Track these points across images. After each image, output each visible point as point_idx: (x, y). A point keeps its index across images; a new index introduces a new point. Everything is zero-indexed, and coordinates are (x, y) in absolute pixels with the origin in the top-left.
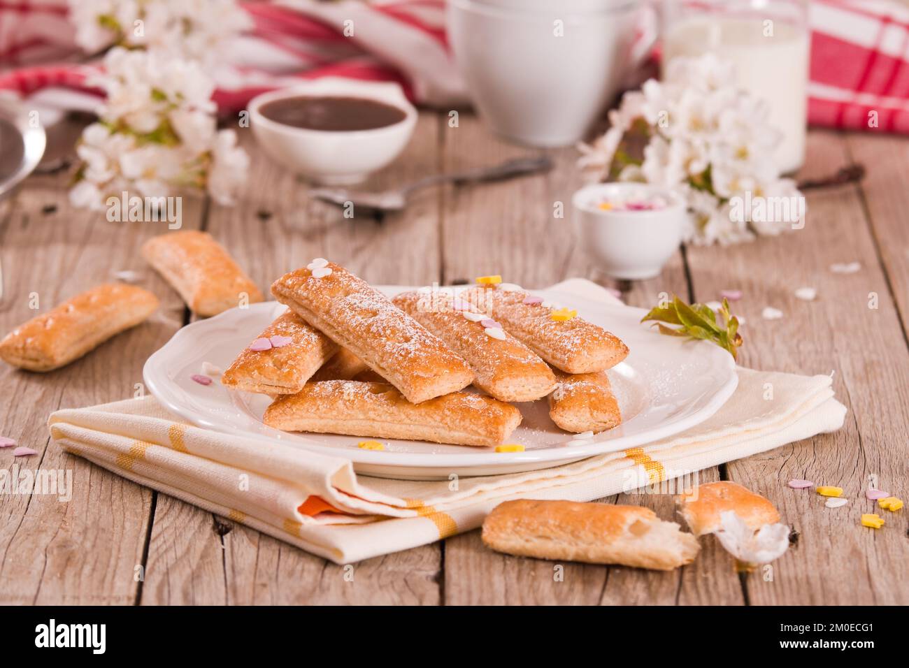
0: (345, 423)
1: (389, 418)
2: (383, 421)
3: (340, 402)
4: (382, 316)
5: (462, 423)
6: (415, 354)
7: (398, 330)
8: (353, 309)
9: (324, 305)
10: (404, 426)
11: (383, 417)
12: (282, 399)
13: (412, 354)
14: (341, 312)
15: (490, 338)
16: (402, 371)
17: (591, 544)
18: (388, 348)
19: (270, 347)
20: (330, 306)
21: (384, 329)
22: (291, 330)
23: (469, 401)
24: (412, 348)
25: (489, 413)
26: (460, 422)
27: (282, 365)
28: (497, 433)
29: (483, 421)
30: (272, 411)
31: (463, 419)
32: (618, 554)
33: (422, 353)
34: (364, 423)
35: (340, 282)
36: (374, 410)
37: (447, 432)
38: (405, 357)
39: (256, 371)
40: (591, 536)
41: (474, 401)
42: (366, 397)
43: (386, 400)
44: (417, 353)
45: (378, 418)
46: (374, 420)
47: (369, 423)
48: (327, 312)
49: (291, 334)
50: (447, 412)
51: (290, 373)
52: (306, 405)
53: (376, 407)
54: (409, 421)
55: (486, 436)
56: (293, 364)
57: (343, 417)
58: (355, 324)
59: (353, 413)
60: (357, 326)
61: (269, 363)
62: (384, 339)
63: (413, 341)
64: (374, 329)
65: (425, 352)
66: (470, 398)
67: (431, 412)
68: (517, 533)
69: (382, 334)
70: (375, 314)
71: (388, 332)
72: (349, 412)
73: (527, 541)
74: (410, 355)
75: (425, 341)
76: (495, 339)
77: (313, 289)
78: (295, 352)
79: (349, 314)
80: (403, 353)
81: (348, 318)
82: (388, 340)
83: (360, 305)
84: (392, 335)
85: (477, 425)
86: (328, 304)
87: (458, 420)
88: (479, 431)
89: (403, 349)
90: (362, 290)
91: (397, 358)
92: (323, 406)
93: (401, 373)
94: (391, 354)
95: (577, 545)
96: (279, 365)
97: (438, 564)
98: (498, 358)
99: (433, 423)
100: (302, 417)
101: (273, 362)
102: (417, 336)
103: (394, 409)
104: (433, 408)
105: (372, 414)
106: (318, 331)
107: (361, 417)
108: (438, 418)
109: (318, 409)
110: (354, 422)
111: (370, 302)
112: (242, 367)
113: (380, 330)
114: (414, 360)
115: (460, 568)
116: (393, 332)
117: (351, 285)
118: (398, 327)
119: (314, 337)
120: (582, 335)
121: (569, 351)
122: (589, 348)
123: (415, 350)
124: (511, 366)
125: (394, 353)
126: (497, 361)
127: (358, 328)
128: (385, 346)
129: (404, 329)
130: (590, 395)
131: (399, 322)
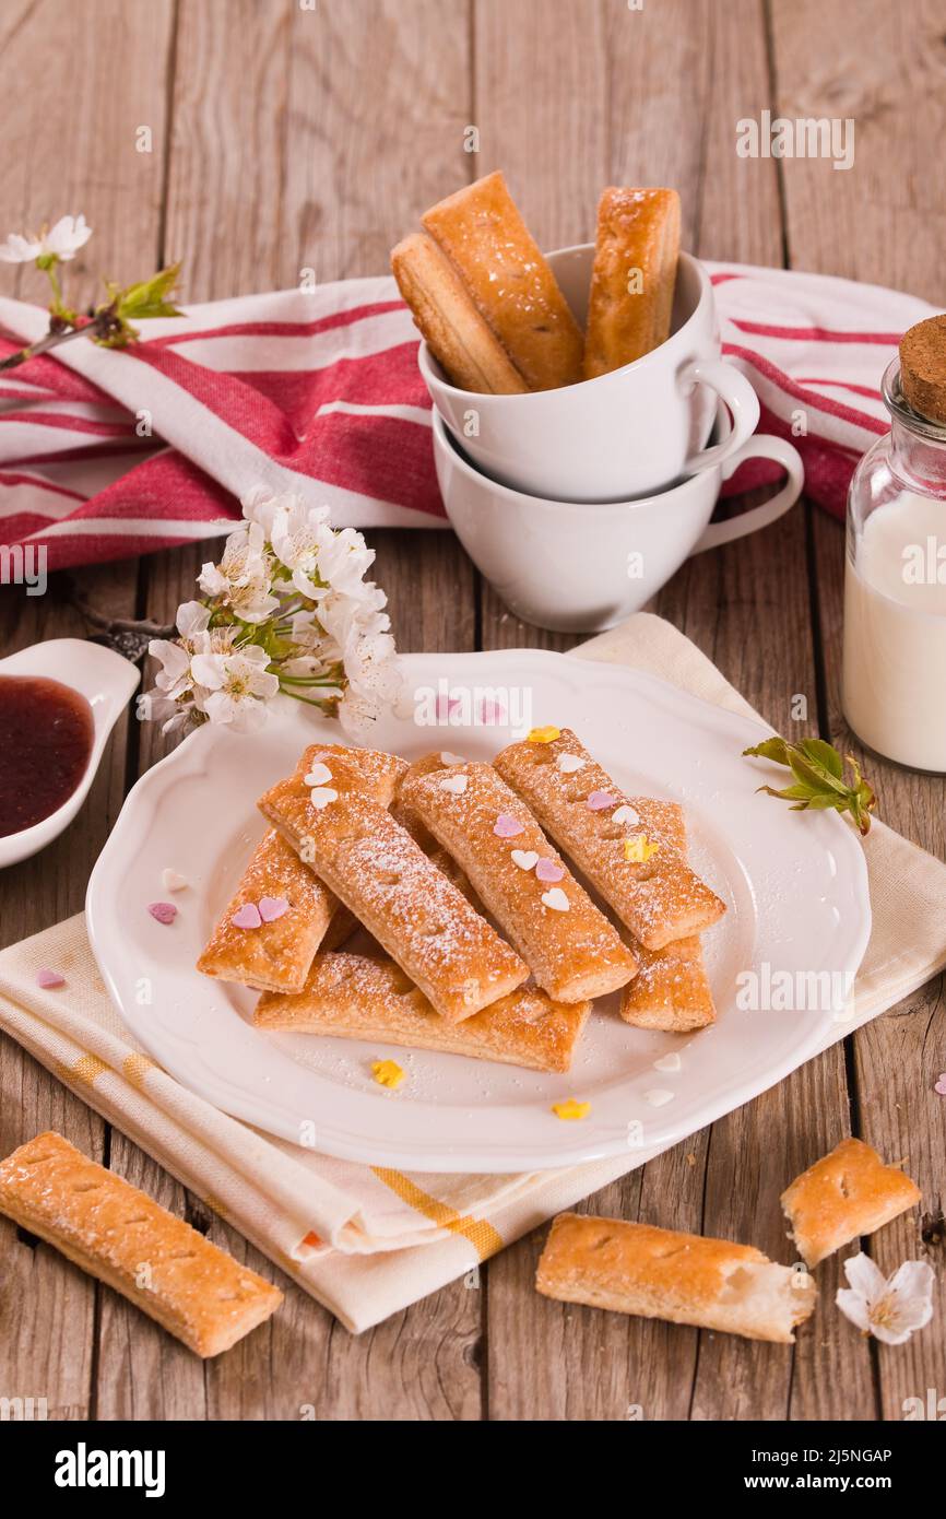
0: (360, 1032)
1: (418, 1032)
2: (410, 1034)
3: (354, 1007)
4: (406, 887)
5: (515, 1047)
6: (451, 959)
7: (428, 913)
8: (367, 869)
9: (329, 854)
10: (438, 1043)
11: (411, 1030)
12: (272, 999)
13: (447, 960)
14: (352, 873)
15: (548, 909)
16: (434, 983)
17: (677, 1307)
18: (414, 945)
19: (259, 924)
20: (336, 857)
21: (409, 913)
22: (286, 879)
23: (523, 1011)
24: (447, 949)
25: (550, 1034)
26: (512, 1045)
27: (275, 954)
28: (562, 1062)
29: (542, 1046)
30: (264, 1012)
31: (516, 1041)
32: (711, 1322)
33: (460, 956)
34: (385, 1034)
35: (348, 815)
36: (398, 1020)
37: (495, 1055)
38: (438, 963)
39: (242, 965)
40: (678, 1300)
41: (531, 1008)
42: (387, 1001)
43: (413, 1009)
44: (454, 956)
45: (403, 1030)
46: (398, 1031)
47: (391, 1035)
48: (333, 864)
49: (286, 886)
50: (494, 1032)
51: (286, 972)
52: (309, 1009)
53: (400, 1018)
54: (445, 1038)
55: (546, 1064)
56: (291, 955)
57: (356, 1025)
58: (370, 897)
59: (371, 1021)
60: (373, 901)
61: (258, 950)
62: (410, 927)
63: (447, 936)
64: (395, 910)
65: (465, 953)
66: (525, 1005)
67: (474, 1030)
68: (581, 1285)
69: (407, 920)
70: (396, 880)
71: (415, 917)
72: (366, 1020)
73: (594, 1294)
74: (444, 961)
75: (463, 933)
76: (555, 911)
77: (313, 827)
78: (292, 929)
79: (362, 877)
80: (435, 958)
81: (361, 884)
82: (414, 928)
83: (376, 863)
84: (419, 922)
85: (535, 1051)
86: (333, 854)
87: (509, 1043)
88: (538, 1058)
89: (435, 950)
90: (378, 832)
91: (426, 964)
92: (331, 1013)
93: (433, 986)
94: (420, 957)
95: (659, 1307)
96: (274, 953)
99: (476, 1042)
100: (303, 1022)
101: (265, 947)
102: (452, 924)
103: (425, 1022)
104: (476, 1025)
105: (395, 1025)
106: (324, 887)
107: (381, 1027)
108: (484, 1038)
109: (324, 1014)
110: (372, 1032)
111: (390, 857)
112: (223, 955)
113: (404, 914)
114: (448, 970)
116: (421, 917)
117: (363, 821)
118: (428, 909)
119: (317, 893)
120: (664, 895)
121: (647, 924)
122: (674, 917)
123: (452, 952)
124: (578, 963)
125: (424, 956)
126: (559, 957)
127: (374, 904)
128: (411, 940)
129: (435, 912)
130: (674, 987)
131: (428, 897)
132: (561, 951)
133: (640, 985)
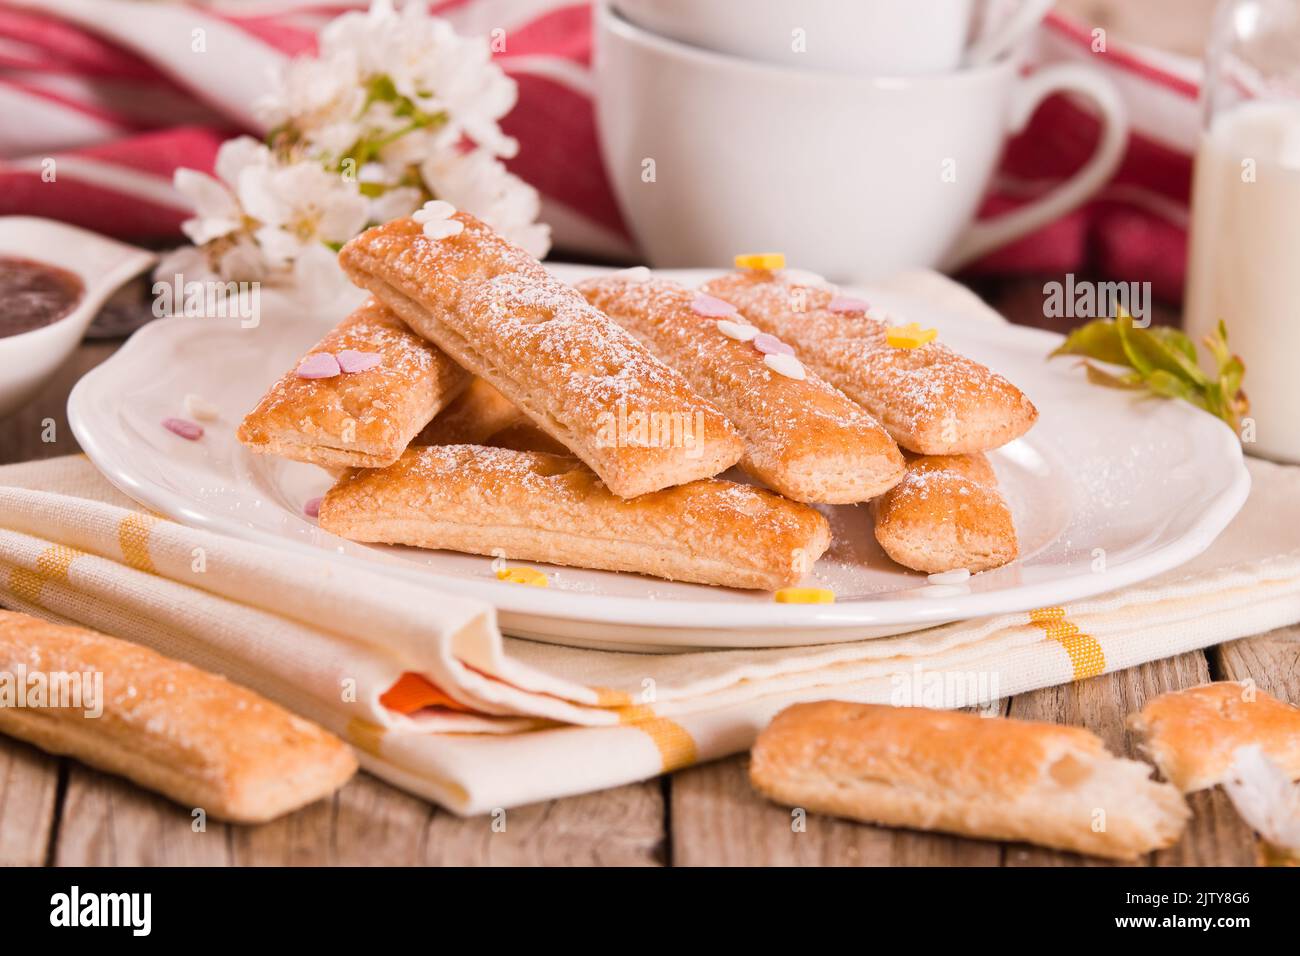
0: (480, 531)
1: (570, 526)
2: (558, 532)
3: (473, 488)
4: (563, 321)
5: (719, 542)
6: (629, 399)
7: (596, 350)
8: (505, 305)
9: (446, 292)
10: (598, 543)
11: (559, 524)
12: (355, 478)
13: (623, 399)
14: (481, 309)
15: (774, 374)
17: (971, 797)
18: (574, 385)
19: (338, 372)
20: (458, 295)
21: (567, 346)
22: (378, 339)
23: (731, 497)
24: (624, 388)
25: (772, 525)
26: (713, 540)
27: (360, 410)
28: (788, 564)
29: (760, 540)
30: (337, 500)
31: (720, 533)
32: (1027, 821)
33: (643, 398)
34: (519, 532)
35: (478, 250)
36: (542, 508)
39: (308, 418)
40: (972, 782)
41: (741, 498)
42: (525, 481)
43: (565, 489)
44: (633, 396)
45: (548, 525)
46: (539, 527)
47: (529, 533)
48: (452, 309)
49: (377, 350)
50: (689, 519)
51: (376, 427)
52: (404, 492)
53: (545, 502)
54: (610, 534)
55: (765, 570)
56: (383, 407)
57: (478, 520)
58: (507, 334)
59: (499, 511)
60: (512, 338)
61: (334, 403)
62: (567, 366)
63: (624, 373)
64: (546, 345)
65: (649, 396)
66: (734, 492)
67: (657, 516)
68: (822, 768)
69: (563, 356)
70: (549, 316)
71: (575, 352)
72: (491, 510)
73: (842, 785)
74: (617, 402)
75: (648, 374)
76: (784, 378)
77: (425, 261)
78: (387, 383)
79: (496, 313)
80: (604, 397)
81: (494, 322)
82: (574, 368)
83: (518, 297)
84: (582, 360)
85: (748, 547)
86: (454, 291)
87: (709, 537)
88: (753, 559)
89: (606, 389)
90: (522, 268)
91: (592, 405)
92: (438, 496)
94: (581, 397)
95: (943, 798)
96: (357, 405)
97: (658, 824)
98: (792, 416)
99: (659, 538)
100: (395, 516)
101: (344, 403)
102: (632, 363)
103: (581, 508)
105: (536, 516)
106: (430, 345)
107: (515, 520)
108: (670, 531)
109: (428, 501)
110: (500, 531)
111: (540, 291)
112: (280, 410)
113: (559, 346)
115: (704, 835)
116: (584, 353)
117: (500, 256)
118: (595, 344)
119: (424, 357)
120: (946, 378)
121: (920, 408)
122: (960, 405)
123: (629, 392)
124: (818, 431)
125: (587, 396)
126: (790, 421)
127: (514, 342)
128: (568, 380)
129: (606, 349)
130: (958, 499)
131: (596, 333)
133: (907, 491)
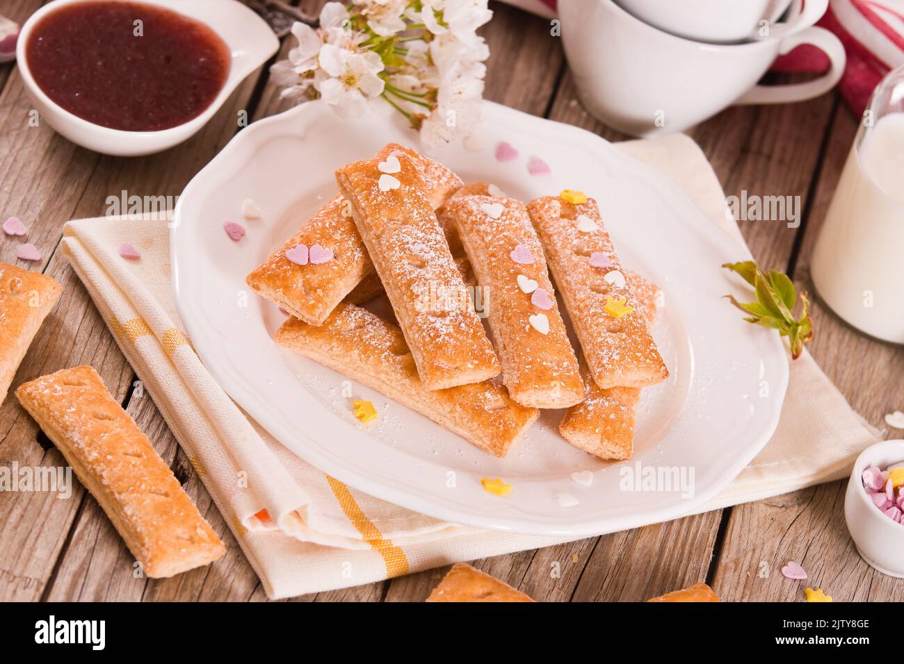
0: (354, 372)
1: (399, 388)
2: (393, 388)
3: (356, 352)
4: (428, 273)
5: (470, 424)
6: (444, 339)
8: (403, 249)
9: (377, 228)
10: (411, 401)
11: (394, 385)
12: (295, 324)
13: (440, 339)
14: (391, 248)
15: (531, 327)
16: (424, 354)
18: (419, 319)
19: (306, 262)
20: (383, 232)
22: (337, 237)
23: (485, 399)
24: (444, 330)
25: (500, 424)
26: (468, 422)
28: (502, 449)
29: (490, 431)
30: (286, 332)
31: (472, 420)
33: (451, 340)
34: (373, 380)
35: (403, 204)
36: (387, 374)
37: (452, 425)
38: (433, 339)
39: (281, 290)
41: (491, 398)
42: (383, 356)
43: (401, 369)
44: (447, 338)
45: (388, 382)
46: (384, 382)
47: (378, 383)
48: (378, 237)
49: (336, 241)
50: (458, 408)
51: (314, 307)
52: (321, 341)
53: (389, 372)
54: (418, 399)
56: (322, 295)
57: (353, 366)
58: (398, 271)
59: (365, 367)
60: (399, 275)
61: (298, 282)
63: (447, 321)
64: (414, 288)
65: (457, 339)
66: (488, 395)
67: (443, 401)
70: (422, 265)
72: (362, 365)
74: (438, 339)
75: (460, 323)
76: (537, 331)
77: (373, 203)
78: (330, 276)
79: (397, 253)
80: (432, 335)
83: (412, 247)
85: (484, 433)
86: (381, 229)
87: (466, 420)
88: (484, 439)
89: (434, 329)
90: (421, 224)
91: (424, 337)
92: (337, 349)
93: (423, 356)
94: (420, 329)
96: (310, 289)
99: (441, 410)
101: (304, 282)
102: (454, 314)
103: (407, 381)
104: (445, 397)
105: (383, 376)
107: (372, 374)
108: (448, 409)
109: (332, 349)
110: (364, 376)
111: (424, 246)
112: (270, 277)
114: (439, 347)
117: (412, 212)
119: (358, 255)
120: (624, 348)
121: (603, 366)
122: (626, 368)
123: (446, 335)
124: (540, 377)
125: (424, 330)
126: (527, 367)
127: (400, 277)
128: (418, 315)
130: (607, 421)
132: (530, 363)
133: (582, 410)
